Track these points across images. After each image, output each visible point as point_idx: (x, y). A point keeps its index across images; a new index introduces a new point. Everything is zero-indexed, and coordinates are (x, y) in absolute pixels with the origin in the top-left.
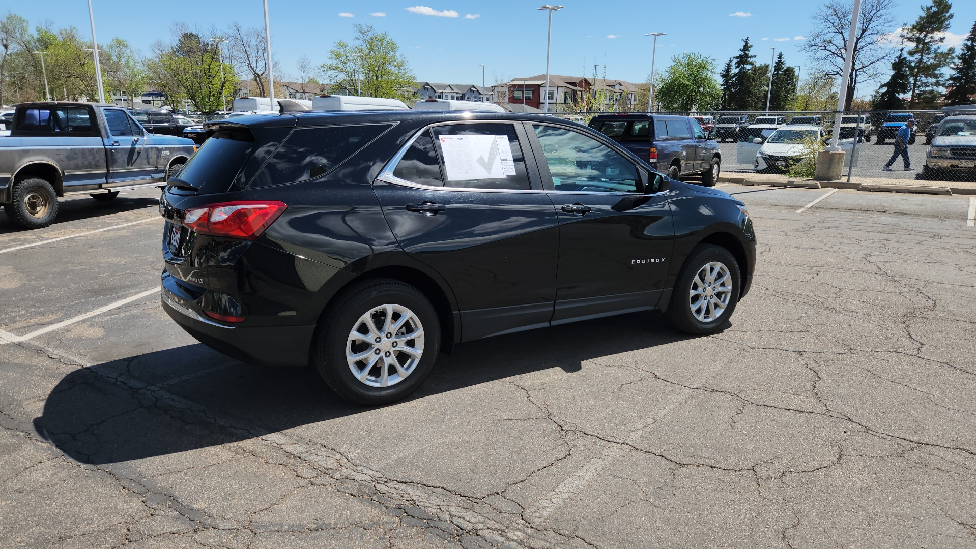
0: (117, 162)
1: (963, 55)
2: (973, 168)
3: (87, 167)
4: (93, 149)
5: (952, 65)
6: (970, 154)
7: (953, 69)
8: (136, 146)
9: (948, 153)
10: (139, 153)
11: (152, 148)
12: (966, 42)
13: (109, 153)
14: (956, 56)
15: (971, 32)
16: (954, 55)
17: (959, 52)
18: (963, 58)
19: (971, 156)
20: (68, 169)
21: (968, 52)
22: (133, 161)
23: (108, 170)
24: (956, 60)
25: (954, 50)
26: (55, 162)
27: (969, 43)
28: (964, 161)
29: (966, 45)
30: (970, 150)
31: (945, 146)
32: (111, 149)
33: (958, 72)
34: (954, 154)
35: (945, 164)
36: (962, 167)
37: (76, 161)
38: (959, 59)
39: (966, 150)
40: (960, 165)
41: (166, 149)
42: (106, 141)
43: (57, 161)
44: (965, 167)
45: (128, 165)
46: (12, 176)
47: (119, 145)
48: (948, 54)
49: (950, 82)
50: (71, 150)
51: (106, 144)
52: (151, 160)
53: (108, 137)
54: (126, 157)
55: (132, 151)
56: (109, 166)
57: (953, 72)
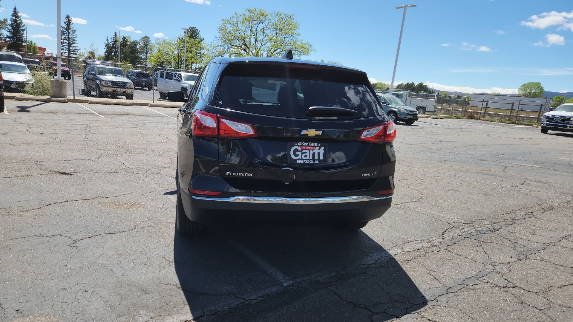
1: (12, 24)
2: (123, 92)
5: (6, 29)
6: (120, 85)
7: (8, 32)
9: (110, 84)
12: (12, 17)
14: (8, 24)
15: (13, 12)
16: (7, 23)
17: (9, 22)
18: (12, 25)
19: (121, 86)
21: (14, 23)
24: (8, 27)
25: (7, 20)
27: (14, 18)
28: (118, 89)
29: (12, 19)
30: (120, 83)
31: (109, 81)
33: (12, 34)
34: (113, 85)
35: (110, 90)
36: (118, 92)
38: (10, 26)
39: (118, 83)
40: (117, 91)
44: (120, 92)
48: (4, 22)
49: (8, 39)
57: (8, 34)
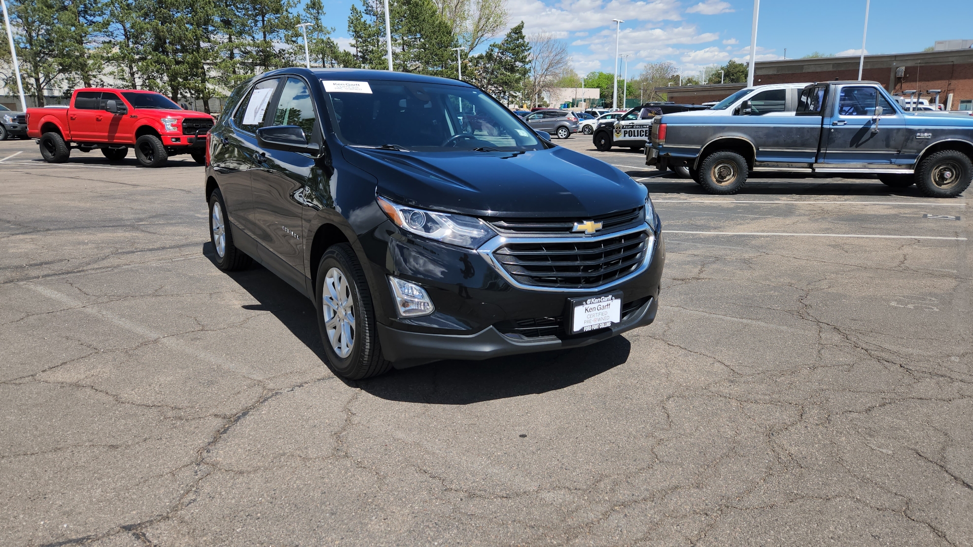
0: (834, 141)
3: (788, 146)
4: (804, 128)
8: (873, 126)
10: (873, 134)
11: (899, 130)
13: (825, 134)
20: (764, 145)
22: (860, 142)
23: (819, 150)
26: (750, 139)
32: (830, 129)
37: (776, 139)
41: (926, 131)
42: (827, 120)
43: (754, 138)
45: (851, 146)
46: (702, 147)
47: (845, 124)
50: (775, 128)
51: (824, 123)
52: (892, 143)
53: (832, 116)
54: (849, 138)
55: (865, 130)
56: (822, 145)
